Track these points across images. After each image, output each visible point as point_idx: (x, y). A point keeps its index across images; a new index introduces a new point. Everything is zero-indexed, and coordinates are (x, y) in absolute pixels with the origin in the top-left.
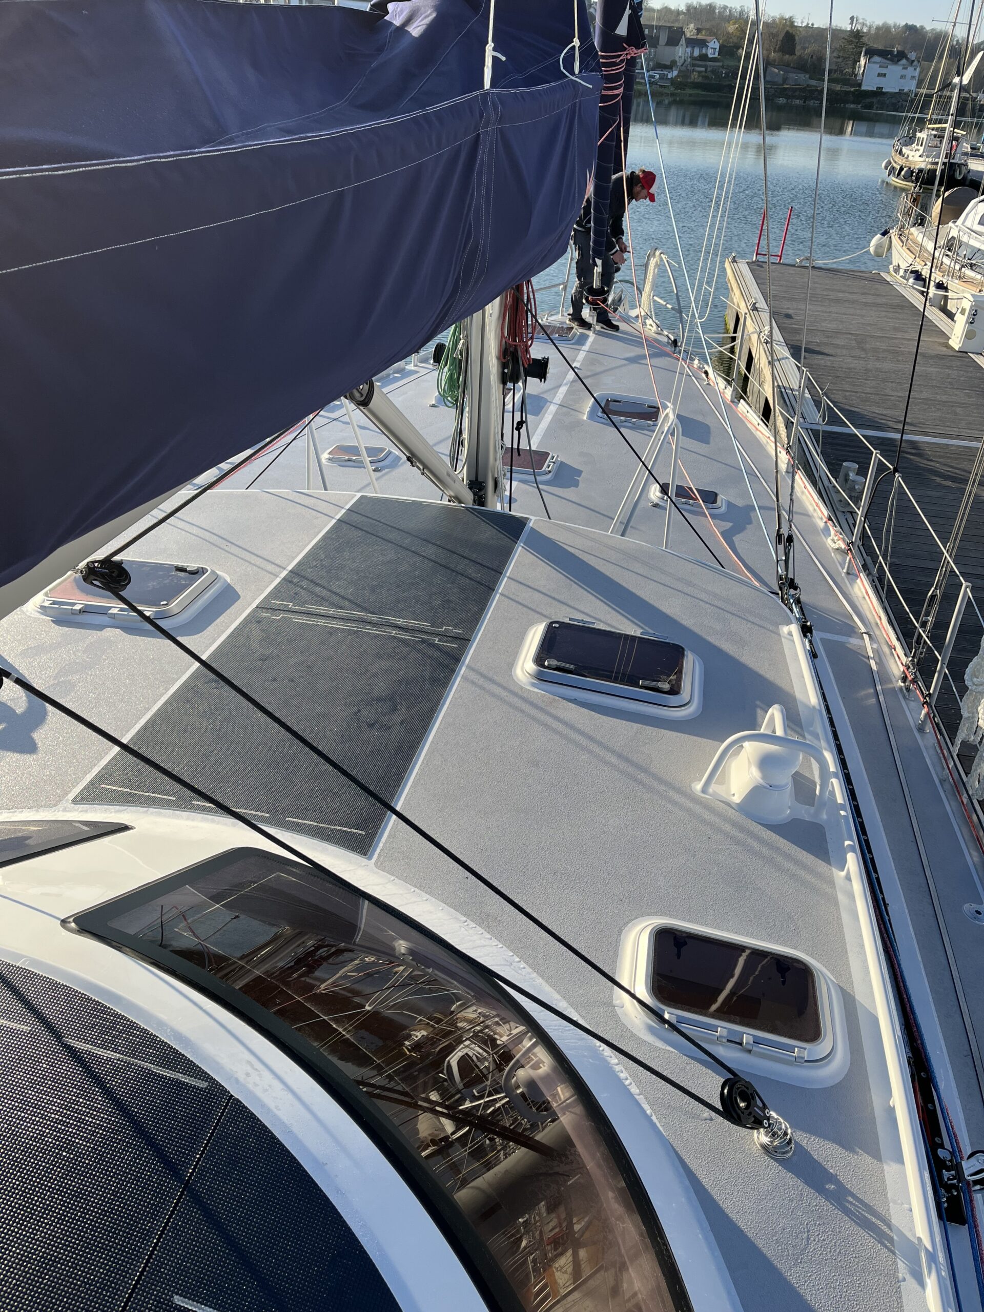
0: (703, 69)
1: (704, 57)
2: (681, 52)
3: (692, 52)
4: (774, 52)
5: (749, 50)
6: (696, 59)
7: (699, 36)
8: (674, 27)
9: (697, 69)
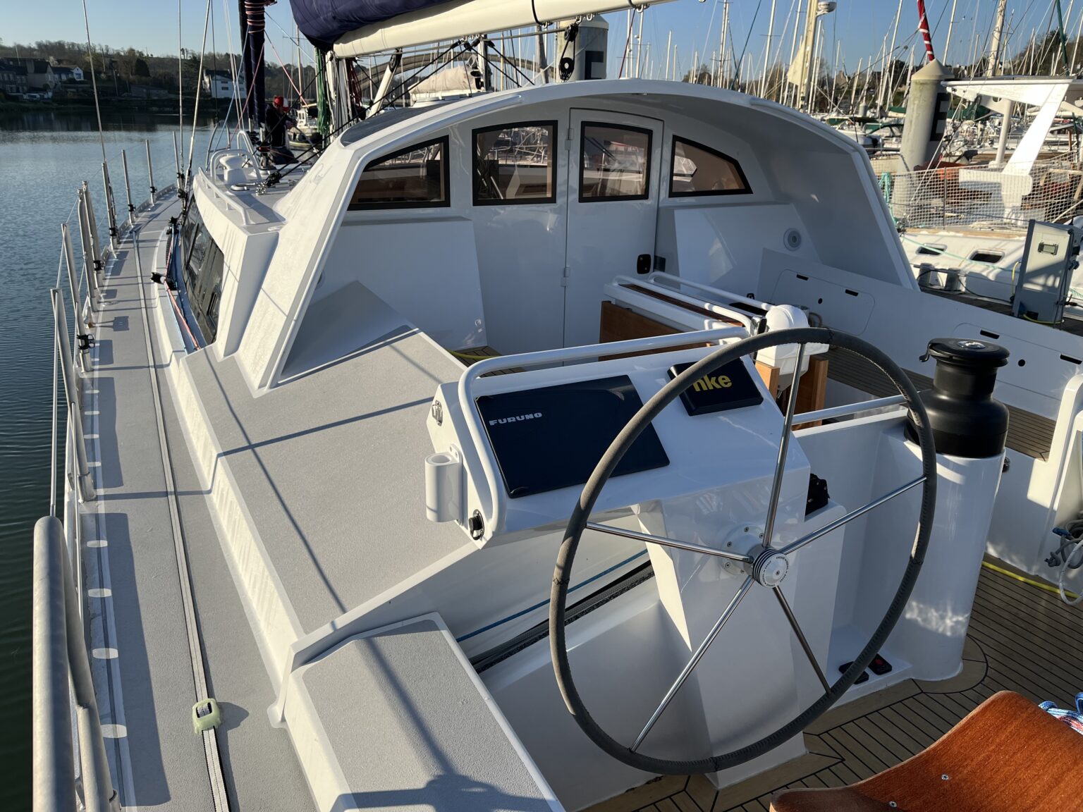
0: (75, 90)
1: (72, 81)
2: (50, 78)
3: (60, 77)
4: (132, 75)
5: (110, 74)
6: (65, 82)
7: (62, 65)
8: (34, 60)
9: (68, 90)
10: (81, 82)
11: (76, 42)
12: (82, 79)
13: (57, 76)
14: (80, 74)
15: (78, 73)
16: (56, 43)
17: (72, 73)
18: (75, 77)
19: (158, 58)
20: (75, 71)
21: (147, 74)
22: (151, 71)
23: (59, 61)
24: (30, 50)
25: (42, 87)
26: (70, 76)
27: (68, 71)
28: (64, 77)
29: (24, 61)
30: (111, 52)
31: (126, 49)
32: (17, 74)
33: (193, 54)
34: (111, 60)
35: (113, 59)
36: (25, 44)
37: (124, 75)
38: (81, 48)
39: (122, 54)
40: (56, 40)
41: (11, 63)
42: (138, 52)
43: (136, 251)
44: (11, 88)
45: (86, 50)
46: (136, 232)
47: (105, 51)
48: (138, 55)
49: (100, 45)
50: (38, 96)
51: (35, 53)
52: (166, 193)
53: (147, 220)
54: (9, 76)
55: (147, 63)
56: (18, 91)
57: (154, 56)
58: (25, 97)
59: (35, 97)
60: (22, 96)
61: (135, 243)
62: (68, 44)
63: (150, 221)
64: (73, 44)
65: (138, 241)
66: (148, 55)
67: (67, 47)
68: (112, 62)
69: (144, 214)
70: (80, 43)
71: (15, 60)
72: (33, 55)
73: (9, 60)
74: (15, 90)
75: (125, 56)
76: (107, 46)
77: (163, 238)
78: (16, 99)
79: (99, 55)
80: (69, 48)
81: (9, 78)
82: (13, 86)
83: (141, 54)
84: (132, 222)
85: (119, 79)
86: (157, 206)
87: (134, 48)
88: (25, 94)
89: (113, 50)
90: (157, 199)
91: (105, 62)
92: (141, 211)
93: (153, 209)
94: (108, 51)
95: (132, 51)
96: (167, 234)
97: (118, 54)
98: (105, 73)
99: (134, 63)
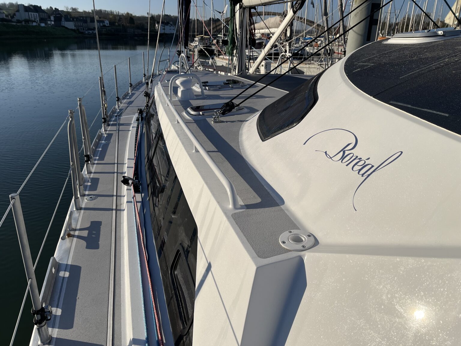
0: (105, 30)
1: (104, 26)
2: (96, 24)
3: (100, 24)
4: (128, 23)
5: (119, 23)
6: (102, 26)
7: (101, 19)
8: (90, 17)
9: (103, 30)
10: (108, 27)
11: (107, 10)
12: (109, 25)
13: (99, 24)
14: (108, 23)
15: (107, 23)
16: (99, 10)
17: (105, 23)
18: (106, 24)
19: (138, 17)
20: (106, 22)
21: (134, 23)
22: (135, 22)
23: (100, 18)
24: (89, 13)
25: (93, 28)
26: (104, 24)
27: (103, 22)
28: (101, 24)
29: (86, 17)
30: (120, 14)
31: (126, 13)
32: (83, 23)
33: (152, 15)
34: (120, 17)
35: (121, 17)
36: (87, 10)
37: (124, 24)
38: (108, 12)
39: (124, 15)
40: (99, 9)
41: (81, 18)
42: (130, 14)
43: (117, 134)
44: (81, 29)
45: (110, 13)
46: (119, 116)
47: (118, 14)
48: (130, 15)
49: (116, 11)
50: (91, 32)
51: (91, 14)
52: (137, 86)
53: (126, 105)
54: (80, 24)
55: (134, 19)
56: (84, 30)
57: (137, 16)
58: (86, 32)
59: (90, 32)
60: (85, 32)
61: (117, 126)
62: (103, 11)
63: (127, 107)
64: (105, 11)
65: (120, 125)
66: (134, 15)
67: (103, 12)
68: (120, 18)
69: (125, 101)
70: (108, 10)
71: (83, 17)
72: (90, 15)
73: (81, 17)
74: (82, 29)
75: (125, 16)
76: (118, 12)
77: (134, 124)
78: (82, 33)
79: (115, 15)
80: (104, 12)
81: (80, 25)
82: (82, 28)
83: (131, 15)
84: (118, 107)
85: (123, 25)
86: (133, 94)
87: (129, 12)
88: (86, 31)
89: (121, 13)
90: (133, 90)
91: (118, 18)
92: (124, 99)
93: (130, 98)
94: (119, 13)
95: (128, 13)
96: (137, 120)
97: (123, 15)
98: (117, 23)
99: (129, 19)
